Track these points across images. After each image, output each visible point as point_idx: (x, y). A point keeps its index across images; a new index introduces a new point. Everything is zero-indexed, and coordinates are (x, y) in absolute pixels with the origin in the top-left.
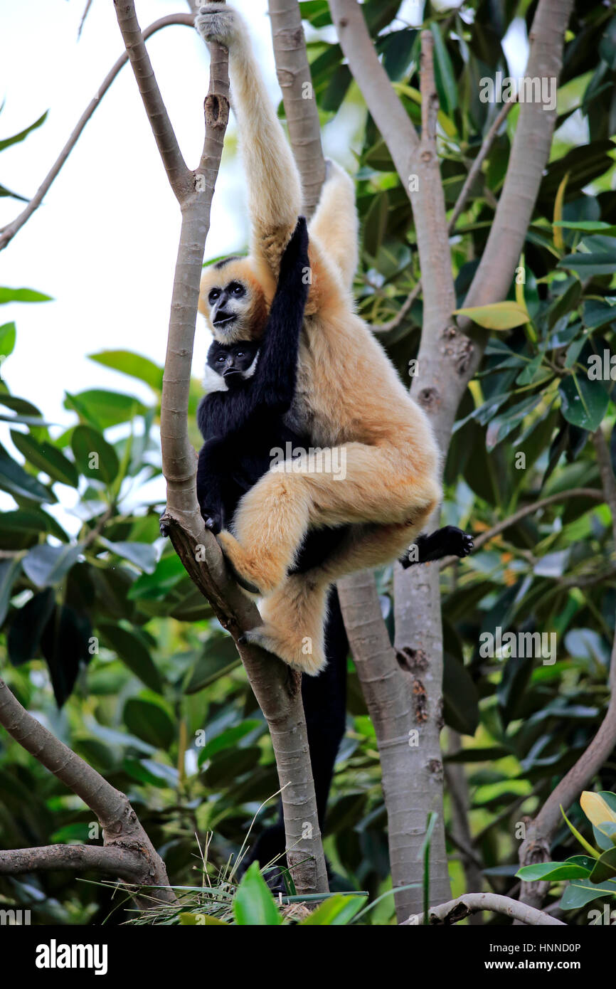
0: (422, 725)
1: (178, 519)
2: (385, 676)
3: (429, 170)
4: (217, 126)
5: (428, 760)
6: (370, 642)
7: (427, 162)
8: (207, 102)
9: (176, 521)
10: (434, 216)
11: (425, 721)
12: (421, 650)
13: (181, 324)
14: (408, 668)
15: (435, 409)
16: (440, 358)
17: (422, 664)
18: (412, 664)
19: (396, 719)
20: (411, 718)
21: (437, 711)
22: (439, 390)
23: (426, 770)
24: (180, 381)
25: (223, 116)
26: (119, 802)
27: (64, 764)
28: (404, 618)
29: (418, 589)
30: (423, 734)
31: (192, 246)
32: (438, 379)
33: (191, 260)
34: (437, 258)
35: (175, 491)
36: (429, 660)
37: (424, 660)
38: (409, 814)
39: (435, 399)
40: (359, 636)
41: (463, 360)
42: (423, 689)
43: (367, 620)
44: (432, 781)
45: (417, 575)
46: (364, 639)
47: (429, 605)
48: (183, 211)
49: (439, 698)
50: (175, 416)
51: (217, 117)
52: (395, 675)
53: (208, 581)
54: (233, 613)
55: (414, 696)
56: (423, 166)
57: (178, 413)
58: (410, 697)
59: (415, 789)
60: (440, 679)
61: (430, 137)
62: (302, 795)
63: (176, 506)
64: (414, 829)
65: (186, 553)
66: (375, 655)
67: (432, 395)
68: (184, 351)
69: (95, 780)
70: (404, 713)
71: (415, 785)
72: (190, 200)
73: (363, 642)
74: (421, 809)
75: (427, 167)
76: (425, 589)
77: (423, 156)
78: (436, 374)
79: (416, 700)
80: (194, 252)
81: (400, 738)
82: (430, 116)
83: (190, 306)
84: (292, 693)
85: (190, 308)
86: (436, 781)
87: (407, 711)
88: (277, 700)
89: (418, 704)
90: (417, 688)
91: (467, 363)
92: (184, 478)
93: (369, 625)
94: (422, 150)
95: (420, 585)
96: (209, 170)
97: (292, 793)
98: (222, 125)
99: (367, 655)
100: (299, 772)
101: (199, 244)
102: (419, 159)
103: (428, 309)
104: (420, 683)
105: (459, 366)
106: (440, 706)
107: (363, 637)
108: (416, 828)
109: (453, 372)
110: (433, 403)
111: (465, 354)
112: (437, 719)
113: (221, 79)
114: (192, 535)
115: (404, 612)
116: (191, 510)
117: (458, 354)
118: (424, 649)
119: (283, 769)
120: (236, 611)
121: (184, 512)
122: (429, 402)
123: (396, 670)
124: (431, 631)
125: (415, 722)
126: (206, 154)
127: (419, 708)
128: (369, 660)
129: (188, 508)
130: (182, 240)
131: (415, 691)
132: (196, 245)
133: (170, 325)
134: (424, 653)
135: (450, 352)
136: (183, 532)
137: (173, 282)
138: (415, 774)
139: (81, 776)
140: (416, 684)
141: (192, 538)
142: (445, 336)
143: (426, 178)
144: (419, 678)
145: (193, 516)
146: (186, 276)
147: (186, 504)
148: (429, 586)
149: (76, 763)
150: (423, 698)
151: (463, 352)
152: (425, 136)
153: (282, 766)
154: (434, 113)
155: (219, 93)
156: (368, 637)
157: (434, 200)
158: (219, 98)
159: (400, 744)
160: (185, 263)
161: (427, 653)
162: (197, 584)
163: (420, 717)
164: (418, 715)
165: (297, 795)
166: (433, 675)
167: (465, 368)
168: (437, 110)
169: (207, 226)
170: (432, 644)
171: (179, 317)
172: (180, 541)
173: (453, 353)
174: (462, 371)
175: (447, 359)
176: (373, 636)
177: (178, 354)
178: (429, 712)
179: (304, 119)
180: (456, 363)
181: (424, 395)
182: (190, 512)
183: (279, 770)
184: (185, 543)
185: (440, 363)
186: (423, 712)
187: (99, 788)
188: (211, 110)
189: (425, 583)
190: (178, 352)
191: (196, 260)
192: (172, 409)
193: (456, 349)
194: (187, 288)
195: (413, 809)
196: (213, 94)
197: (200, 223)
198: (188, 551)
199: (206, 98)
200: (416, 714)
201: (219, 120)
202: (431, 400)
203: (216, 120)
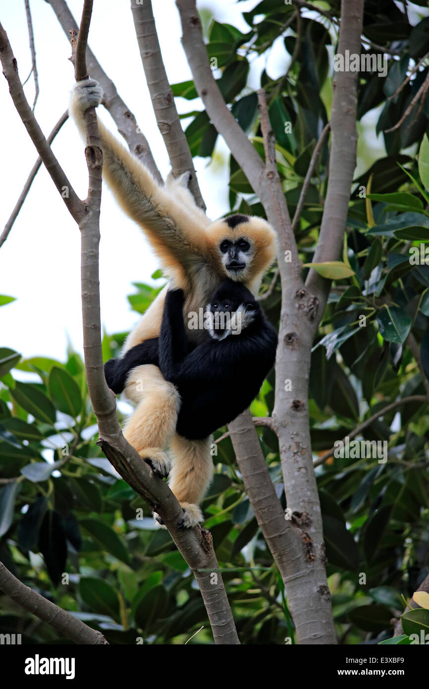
0: (312, 563)
1: (108, 441)
2: (282, 532)
3: (273, 184)
4: (96, 167)
5: (319, 586)
6: (269, 510)
7: (271, 179)
8: (86, 152)
9: (106, 442)
10: (280, 215)
11: (314, 560)
12: (305, 512)
13: (89, 306)
14: (299, 526)
15: (296, 347)
16: (296, 311)
17: (307, 521)
18: (300, 523)
19: (293, 561)
20: (303, 560)
21: (321, 552)
22: (298, 333)
23: (317, 593)
24: (94, 346)
25: (99, 160)
26: (96, 637)
27: (54, 616)
28: (291, 492)
29: (298, 471)
30: (314, 569)
31: (90, 252)
32: (296, 326)
33: (90, 262)
34: (286, 244)
35: (102, 422)
36: (312, 518)
37: (308, 519)
38: (309, 625)
39: (295, 340)
40: (261, 507)
41: (312, 311)
42: (310, 538)
43: (264, 495)
44: (323, 601)
45: (297, 462)
46: (264, 509)
47: (308, 481)
48: (81, 229)
49: (321, 543)
50: (95, 370)
51: (95, 161)
52: (289, 531)
53: (135, 480)
54: (157, 500)
55: (303, 544)
56: (269, 182)
57: (97, 368)
58: (301, 545)
59: (312, 607)
60: (321, 531)
61: (271, 162)
62: (223, 619)
63: (105, 432)
64: (314, 634)
65: (118, 463)
66: (273, 518)
67: (293, 338)
68: (94, 325)
69: (77, 624)
70: (298, 557)
71: (312, 604)
72: (84, 221)
73: (264, 511)
74: (317, 620)
75: (272, 182)
76: (303, 470)
77: (268, 175)
78: (295, 322)
79: (305, 546)
80: (91, 256)
81: (297, 574)
82: (270, 147)
83: (94, 294)
84: (207, 550)
85: (95, 295)
86: (326, 600)
87: (300, 554)
88: (197, 556)
89: (307, 549)
90: (305, 538)
91: (315, 313)
92: (108, 412)
93: (266, 499)
94: (267, 171)
95: (300, 468)
96: (94, 198)
97: (216, 618)
98: (99, 166)
99: (267, 520)
100: (219, 603)
101: (94, 250)
102: (265, 176)
103: (284, 279)
104: (307, 534)
105: (309, 315)
106: (323, 549)
107: (264, 507)
108: (316, 633)
109: (306, 319)
110: (294, 343)
111: (312, 306)
112: (322, 558)
113: (93, 134)
114: (119, 450)
115: (291, 487)
116: (115, 433)
117: (308, 307)
118: (307, 511)
119: (208, 602)
120: (159, 498)
121: (111, 435)
122: (292, 343)
123: (289, 527)
124: (311, 499)
125: (306, 561)
126: (91, 188)
127: (309, 552)
128: (270, 522)
129: (114, 432)
130: (83, 249)
131: (304, 540)
132: (92, 251)
133: (82, 308)
134: (308, 514)
135: (302, 306)
136: (113, 449)
137: (80, 278)
138: (310, 597)
139: (67, 622)
140: (305, 535)
141: (119, 452)
142: (297, 296)
143: (272, 190)
144: (306, 532)
145: (117, 437)
146: (88, 274)
147: (112, 430)
148: (306, 468)
149: (61, 614)
150: (310, 544)
151: (311, 305)
152: (268, 162)
153: (207, 600)
154: (272, 144)
155: (93, 144)
156: (266, 507)
157: (279, 204)
158: (94, 148)
159: (297, 578)
160: (86, 265)
161: (310, 514)
162: (129, 484)
163: (310, 558)
164: (308, 557)
165: (220, 619)
166: (315, 528)
167: (314, 316)
168: (274, 142)
169: (98, 237)
170: (312, 508)
171: (88, 302)
172: (112, 455)
173: (305, 307)
174: (312, 319)
175: (301, 311)
176: (270, 506)
177: (91, 328)
178: (316, 554)
179: (180, 155)
180: (307, 314)
181: (288, 338)
182: (115, 435)
183: (205, 603)
184: (116, 457)
185: (296, 315)
186: (311, 554)
187: (81, 630)
188: (90, 157)
189: (303, 466)
190: (90, 326)
191: (94, 261)
192: (92, 366)
193: (306, 304)
194: (90, 281)
195: (312, 621)
196: (90, 145)
197: (94, 236)
198: (118, 461)
199: (86, 149)
200: (306, 556)
201: (97, 163)
202: (293, 341)
203: (94, 163)
